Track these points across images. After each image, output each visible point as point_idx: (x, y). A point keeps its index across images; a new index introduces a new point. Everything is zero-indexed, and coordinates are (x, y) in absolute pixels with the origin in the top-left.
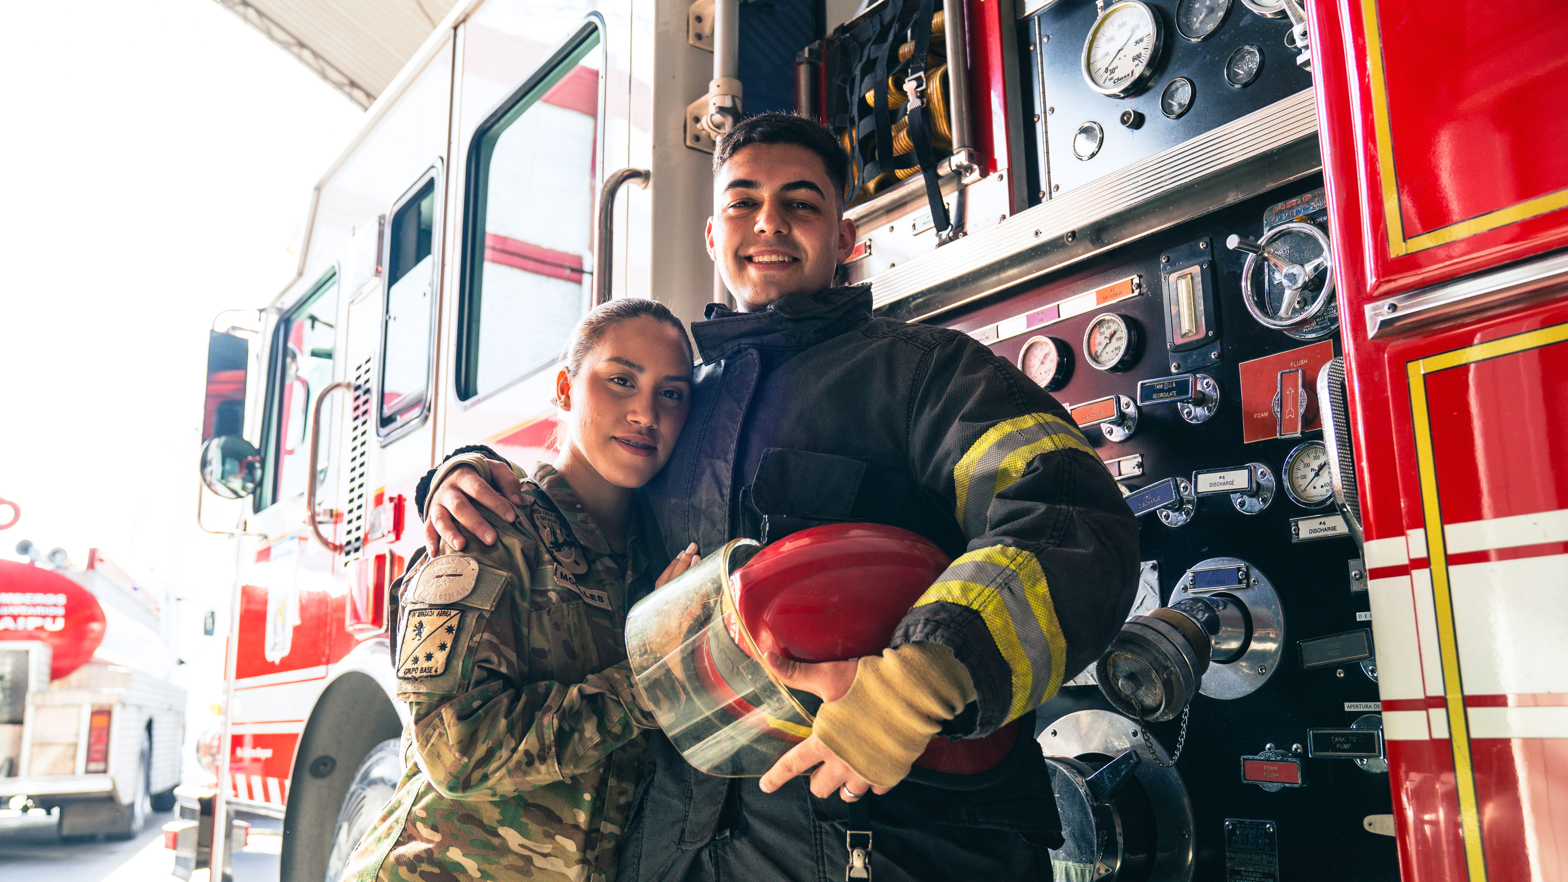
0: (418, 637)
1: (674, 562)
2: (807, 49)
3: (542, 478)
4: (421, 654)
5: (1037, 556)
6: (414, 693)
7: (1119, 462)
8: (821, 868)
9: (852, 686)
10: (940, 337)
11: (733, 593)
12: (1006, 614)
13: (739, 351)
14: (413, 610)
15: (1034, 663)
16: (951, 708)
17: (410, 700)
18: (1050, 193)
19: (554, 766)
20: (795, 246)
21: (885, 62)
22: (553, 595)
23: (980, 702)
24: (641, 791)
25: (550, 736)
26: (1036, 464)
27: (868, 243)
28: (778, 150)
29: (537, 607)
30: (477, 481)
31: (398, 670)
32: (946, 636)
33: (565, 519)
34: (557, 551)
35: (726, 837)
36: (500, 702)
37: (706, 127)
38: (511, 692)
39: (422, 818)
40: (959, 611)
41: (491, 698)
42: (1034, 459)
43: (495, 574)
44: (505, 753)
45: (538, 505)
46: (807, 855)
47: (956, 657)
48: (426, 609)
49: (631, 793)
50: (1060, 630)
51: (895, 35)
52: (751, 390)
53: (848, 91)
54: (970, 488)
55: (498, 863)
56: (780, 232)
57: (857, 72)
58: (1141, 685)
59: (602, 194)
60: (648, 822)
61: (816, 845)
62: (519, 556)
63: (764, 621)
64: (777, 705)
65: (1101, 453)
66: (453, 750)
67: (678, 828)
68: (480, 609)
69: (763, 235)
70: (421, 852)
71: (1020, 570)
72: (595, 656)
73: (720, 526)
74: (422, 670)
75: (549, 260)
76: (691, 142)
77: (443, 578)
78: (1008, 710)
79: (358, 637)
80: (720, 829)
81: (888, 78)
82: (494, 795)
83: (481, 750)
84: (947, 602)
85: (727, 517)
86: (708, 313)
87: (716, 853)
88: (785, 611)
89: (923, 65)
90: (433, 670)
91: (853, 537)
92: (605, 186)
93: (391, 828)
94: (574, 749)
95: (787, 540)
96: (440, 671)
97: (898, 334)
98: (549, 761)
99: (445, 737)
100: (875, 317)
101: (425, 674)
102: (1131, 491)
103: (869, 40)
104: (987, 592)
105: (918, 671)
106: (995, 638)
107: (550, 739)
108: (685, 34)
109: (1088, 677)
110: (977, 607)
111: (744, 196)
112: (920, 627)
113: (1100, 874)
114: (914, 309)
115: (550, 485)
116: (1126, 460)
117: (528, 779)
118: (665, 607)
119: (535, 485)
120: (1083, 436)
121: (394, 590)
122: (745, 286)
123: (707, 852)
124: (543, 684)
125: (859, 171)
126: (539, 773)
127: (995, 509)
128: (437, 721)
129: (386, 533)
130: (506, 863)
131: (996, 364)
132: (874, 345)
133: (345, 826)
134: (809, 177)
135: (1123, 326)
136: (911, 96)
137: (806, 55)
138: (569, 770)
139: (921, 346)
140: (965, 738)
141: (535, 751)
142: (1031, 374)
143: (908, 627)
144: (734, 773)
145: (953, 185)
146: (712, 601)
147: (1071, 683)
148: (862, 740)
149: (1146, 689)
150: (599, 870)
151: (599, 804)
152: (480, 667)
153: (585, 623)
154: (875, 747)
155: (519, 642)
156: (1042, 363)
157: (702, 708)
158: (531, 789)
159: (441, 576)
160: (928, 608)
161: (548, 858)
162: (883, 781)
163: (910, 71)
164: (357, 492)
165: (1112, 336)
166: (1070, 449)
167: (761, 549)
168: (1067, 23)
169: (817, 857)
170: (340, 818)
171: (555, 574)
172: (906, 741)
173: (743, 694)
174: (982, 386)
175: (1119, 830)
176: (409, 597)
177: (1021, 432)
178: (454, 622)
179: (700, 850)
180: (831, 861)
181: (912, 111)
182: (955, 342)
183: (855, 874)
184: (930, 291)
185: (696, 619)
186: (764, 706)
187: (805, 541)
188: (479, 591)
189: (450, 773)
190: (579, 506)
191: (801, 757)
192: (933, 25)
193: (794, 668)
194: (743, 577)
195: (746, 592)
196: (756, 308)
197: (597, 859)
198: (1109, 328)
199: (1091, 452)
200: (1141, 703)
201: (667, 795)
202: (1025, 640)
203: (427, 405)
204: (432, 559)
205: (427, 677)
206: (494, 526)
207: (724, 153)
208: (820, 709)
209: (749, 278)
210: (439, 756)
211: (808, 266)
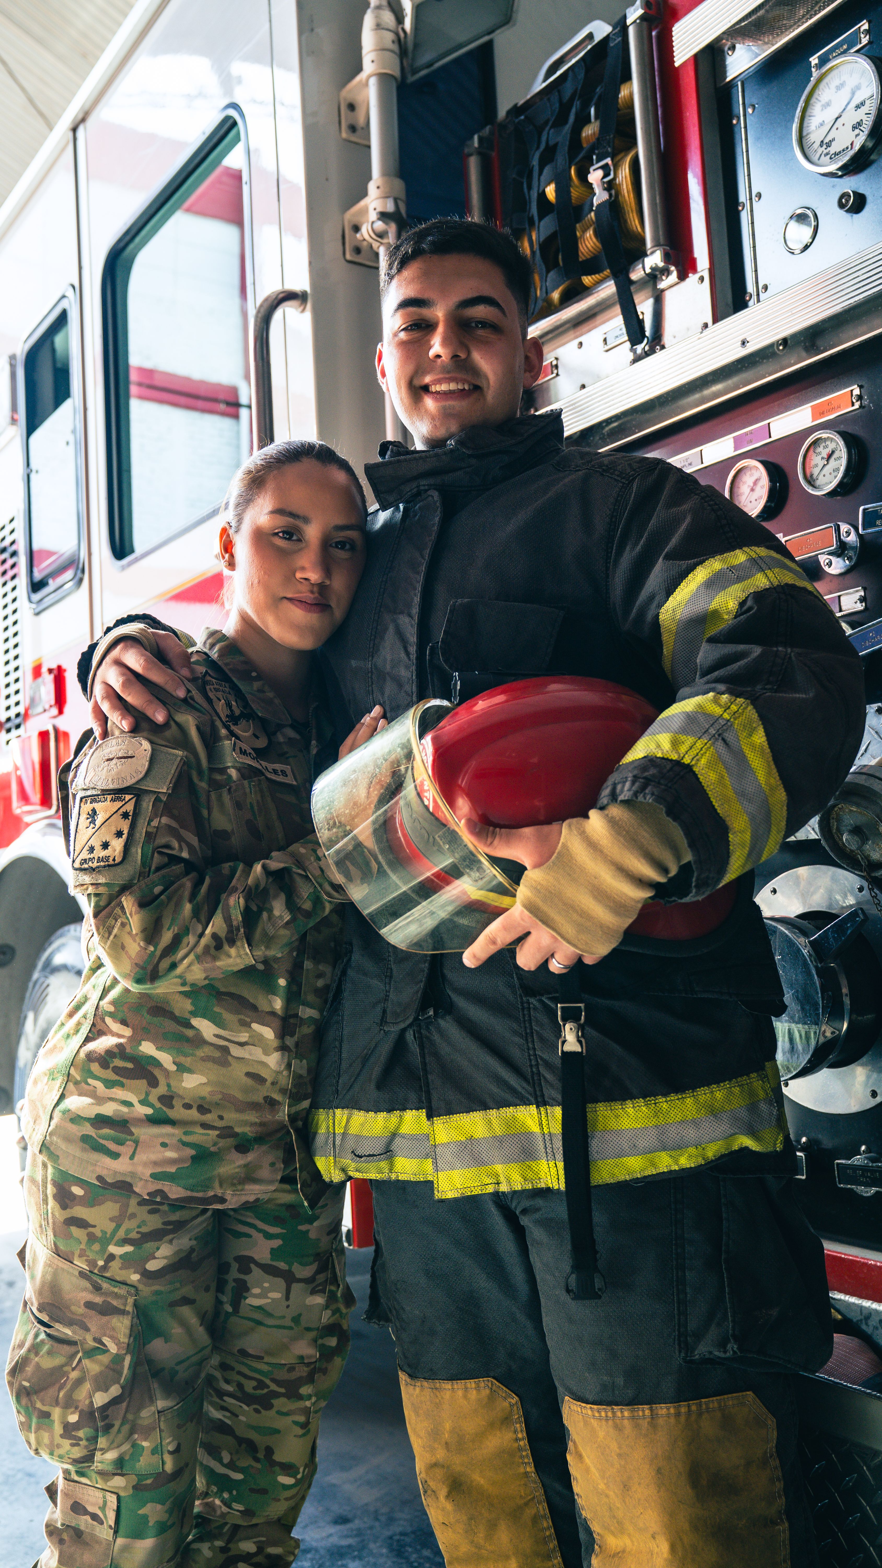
0: (92, 825)
1: (358, 726)
2: (476, 137)
3: (212, 646)
4: (96, 843)
5: (753, 703)
6: (92, 884)
7: (839, 597)
8: (531, 1045)
9: (557, 851)
10: (639, 468)
11: (425, 758)
12: (721, 768)
13: (418, 494)
14: (85, 797)
15: (752, 819)
16: (664, 870)
17: (89, 892)
18: (758, 295)
19: (244, 947)
20: (475, 371)
21: (566, 148)
22: (233, 773)
23: (695, 862)
24: (338, 972)
25: (237, 917)
26: (749, 603)
27: (554, 363)
28: (452, 262)
29: (216, 785)
30: (142, 655)
31: (74, 861)
32: (656, 793)
33: (240, 689)
34: (234, 724)
35: (430, 1017)
36: (182, 886)
37: (367, 237)
38: (193, 875)
39: (110, 1013)
40: (668, 767)
41: (173, 883)
42: (747, 598)
43: (169, 754)
44: (191, 939)
45: (210, 675)
46: (515, 1033)
47: (668, 815)
48: (98, 795)
49: (329, 975)
50: (779, 783)
51: (577, 114)
52: (433, 537)
53: (525, 186)
54: (677, 633)
55: (192, 1055)
56: (457, 356)
57: (535, 162)
58: (868, 839)
59: (256, 321)
60: (348, 1004)
61: (525, 1021)
62: (193, 733)
63: (460, 787)
64: (478, 874)
65: (820, 587)
66: (138, 939)
67: (379, 1009)
68: (155, 792)
69: (439, 360)
70: (112, 1047)
71: (735, 719)
72: (280, 836)
73: (407, 688)
74: (99, 860)
75: (202, 393)
76: (351, 255)
77: (114, 761)
78: (726, 870)
79: (27, 819)
80: (423, 1008)
81: (570, 168)
82: (184, 984)
83: (167, 937)
84: (656, 757)
85: (414, 677)
86: (382, 453)
87: (420, 1033)
88: (481, 775)
89: (609, 149)
90: (111, 859)
91: (554, 691)
92: (258, 312)
93: (79, 1024)
94: (264, 930)
95: (481, 699)
96: (118, 860)
97: (593, 466)
98: (239, 943)
99: (128, 927)
100: (567, 447)
101: (102, 864)
102: (853, 629)
103: (546, 122)
104: (699, 744)
105: (627, 832)
106: (710, 793)
107: (237, 920)
108: (337, 125)
109: (810, 831)
110: (689, 761)
111: (416, 317)
112: (628, 785)
113: (825, 1037)
114: (608, 435)
115: (222, 653)
116: (847, 594)
117: (218, 963)
118: (352, 777)
119: (205, 653)
120: (800, 570)
121: (63, 775)
122: (422, 420)
123: (412, 1032)
124: (226, 867)
125: (541, 280)
126: (229, 956)
127: (705, 654)
128: (118, 911)
129: (47, 707)
130: (203, 1055)
131: (703, 494)
132: (566, 480)
133: (31, 1016)
134: (487, 290)
135: (841, 443)
136: (597, 189)
137: (476, 144)
138: (260, 952)
139: (619, 479)
140: (680, 901)
141: (222, 934)
142: (740, 503)
143: (614, 786)
144: (434, 949)
145: (648, 291)
146: (402, 768)
147: (792, 838)
148: (569, 907)
149: (873, 843)
150: (300, 1056)
151: (295, 988)
152: (160, 853)
153: (269, 799)
154: (584, 914)
155: (200, 825)
156: (752, 490)
157: (398, 882)
158: (222, 976)
159: (112, 759)
160: (636, 764)
161: (246, 1047)
162: (594, 950)
163: (594, 157)
164: (13, 665)
165: (830, 456)
166: (787, 584)
167: (453, 709)
168: (775, 88)
169: (526, 1034)
170: (25, 1007)
171: (234, 750)
172: (617, 906)
173: (441, 867)
174: (688, 520)
175: (845, 991)
176: (79, 783)
177: (732, 568)
178: (130, 807)
179: (404, 1031)
180: (542, 1039)
181: (599, 206)
182: (656, 472)
183: (568, 1048)
184: (625, 414)
185: (387, 788)
186: (465, 878)
187: (501, 698)
188: (153, 773)
189: (136, 964)
190: (254, 674)
191: (505, 928)
192: (620, 101)
193: (494, 835)
194: (434, 740)
195: (439, 757)
196: (434, 444)
197: (297, 1045)
198: (826, 447)
199: (809, 587)
200: (867, 858)
201: (365, 974)
202: (741, 794)
203: (81, 566)
204: (100, 742)
205: (105, 866)
206: (164, 703)
207: (391, 269)
208: (524, 877)
209: (426, 411)
210: (123, 947)
211: (490, 395)
